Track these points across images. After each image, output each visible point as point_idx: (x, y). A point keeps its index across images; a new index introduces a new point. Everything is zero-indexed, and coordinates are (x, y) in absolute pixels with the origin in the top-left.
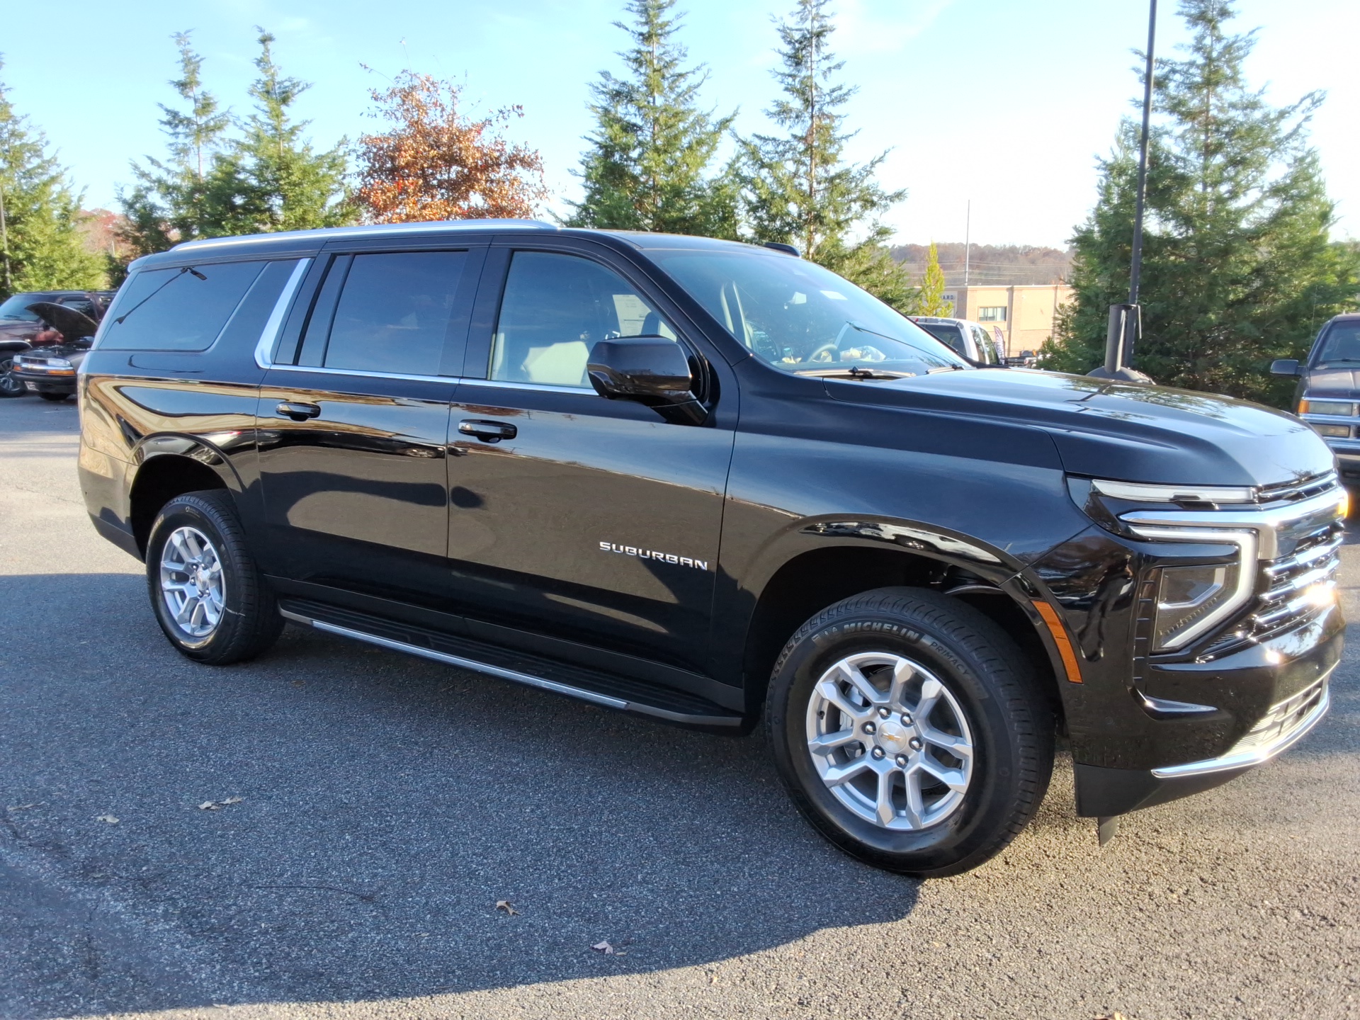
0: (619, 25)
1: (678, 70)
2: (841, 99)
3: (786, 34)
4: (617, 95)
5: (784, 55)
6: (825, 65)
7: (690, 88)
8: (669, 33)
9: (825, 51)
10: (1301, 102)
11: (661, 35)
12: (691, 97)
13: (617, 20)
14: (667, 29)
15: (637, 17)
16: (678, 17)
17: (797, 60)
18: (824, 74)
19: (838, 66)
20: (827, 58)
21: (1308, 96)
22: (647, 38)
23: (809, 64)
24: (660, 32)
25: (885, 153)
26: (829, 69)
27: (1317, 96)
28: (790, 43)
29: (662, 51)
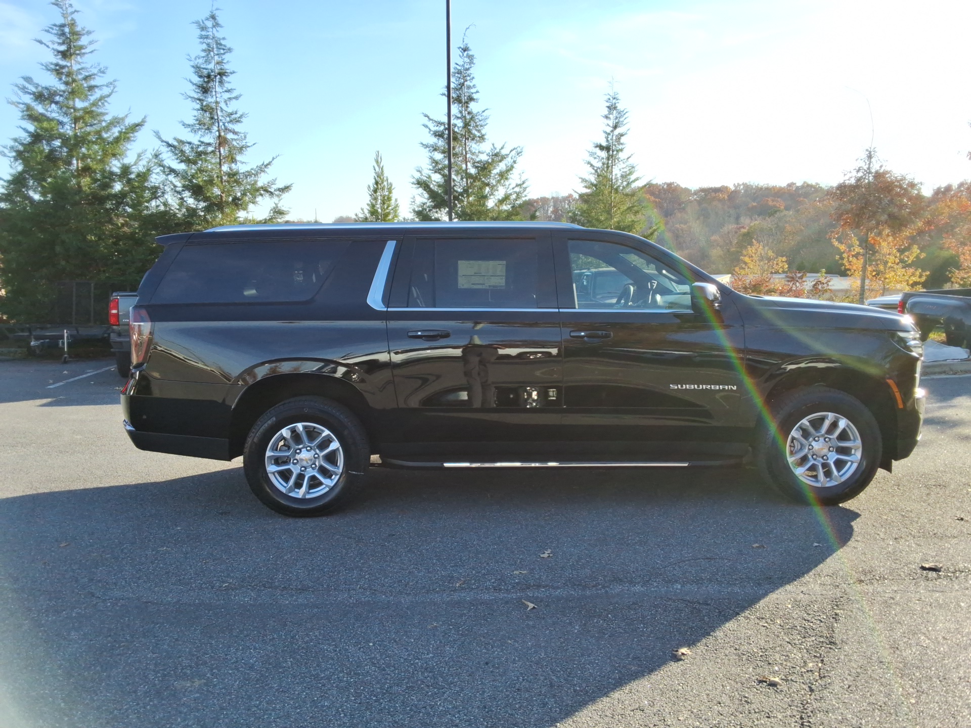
0: (41, 42)
1: (92, 83)
2: (238, 121)
3: (197, 69)
4: (40, 97)
5: (195, 84)
6: (226, 96)
7: (102, 98)
8: (84, 54)
9: (227, 86)
10: (511, 151)
11: (78, 54)
12: (103, 104)
13: (39, 38)
14: (83, 51)
15: (56, 39)
16: (91, 43)
17: (205, 90)
18: (225, 101)
19: (236, 98)
20: (228, 91)
21: (514, 149)
22: (65, 55)
23: (214, 93)
24: (78, 52)
25: (273, 159)
26: (230, 99)
27: (519, 150)
28: (200, 77)
29: (79, 67)
